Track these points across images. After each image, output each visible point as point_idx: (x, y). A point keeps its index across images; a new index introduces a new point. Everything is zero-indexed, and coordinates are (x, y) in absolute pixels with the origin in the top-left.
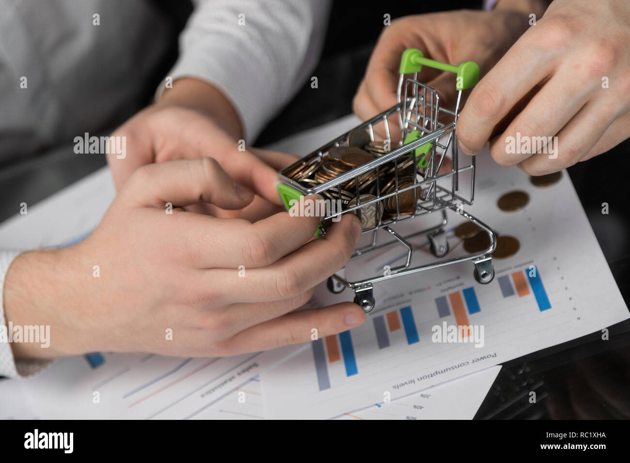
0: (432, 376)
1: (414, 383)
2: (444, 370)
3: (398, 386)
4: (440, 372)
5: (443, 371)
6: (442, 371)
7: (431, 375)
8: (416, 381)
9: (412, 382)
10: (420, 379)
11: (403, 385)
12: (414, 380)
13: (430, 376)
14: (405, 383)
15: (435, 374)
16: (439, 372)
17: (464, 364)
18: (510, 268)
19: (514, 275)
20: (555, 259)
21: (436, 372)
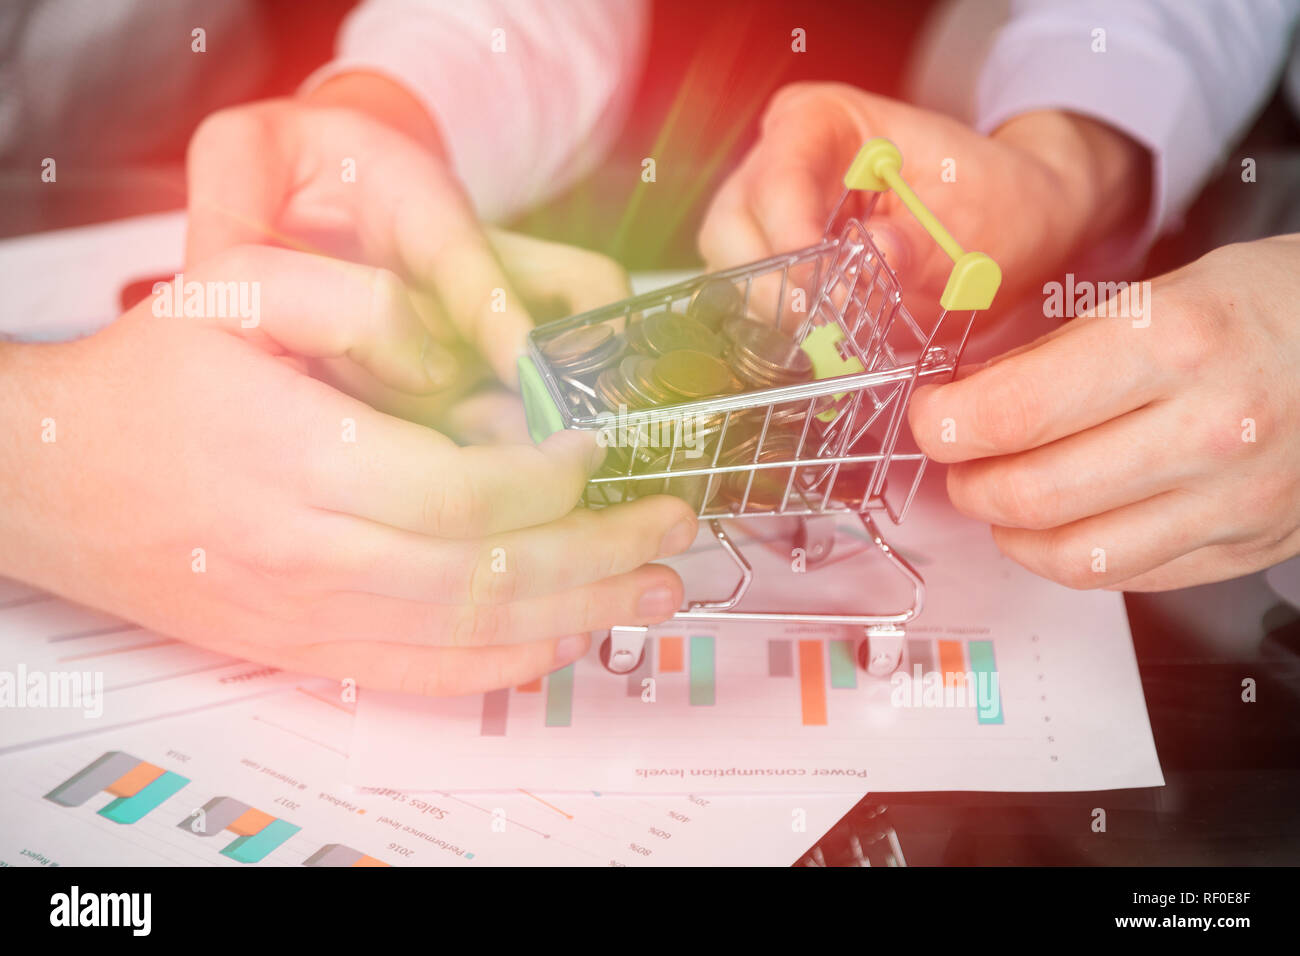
0: (722, 774)
1: (682, 775)
2: (751, 772)
3: (646, 772)
4: (742, 772)
5: (748, 772)
6: (745, 772)
7: (722, 772)
8: (687, 773)
9: (677, 772)
10: (695, 772)
11: (657, 772)
12: (682, 772)
13: (718, 773)
14: (663, 771)
15: (730, 772)
16: (739, 772)
17: (795, 772)
18: (937, 629)
19: (942, 644)
20: (1034, 639)
21: (734, 771)
